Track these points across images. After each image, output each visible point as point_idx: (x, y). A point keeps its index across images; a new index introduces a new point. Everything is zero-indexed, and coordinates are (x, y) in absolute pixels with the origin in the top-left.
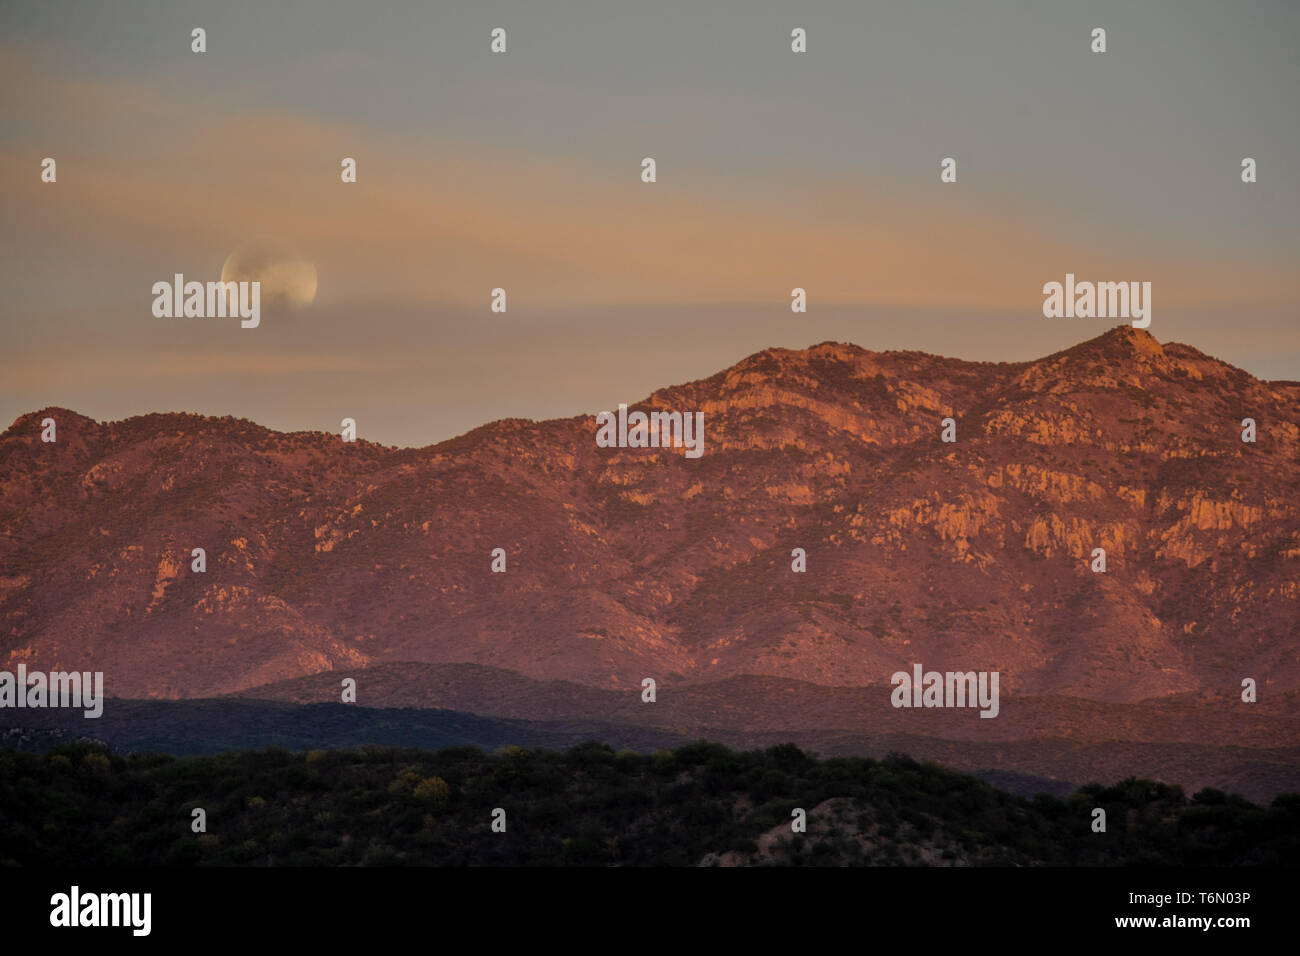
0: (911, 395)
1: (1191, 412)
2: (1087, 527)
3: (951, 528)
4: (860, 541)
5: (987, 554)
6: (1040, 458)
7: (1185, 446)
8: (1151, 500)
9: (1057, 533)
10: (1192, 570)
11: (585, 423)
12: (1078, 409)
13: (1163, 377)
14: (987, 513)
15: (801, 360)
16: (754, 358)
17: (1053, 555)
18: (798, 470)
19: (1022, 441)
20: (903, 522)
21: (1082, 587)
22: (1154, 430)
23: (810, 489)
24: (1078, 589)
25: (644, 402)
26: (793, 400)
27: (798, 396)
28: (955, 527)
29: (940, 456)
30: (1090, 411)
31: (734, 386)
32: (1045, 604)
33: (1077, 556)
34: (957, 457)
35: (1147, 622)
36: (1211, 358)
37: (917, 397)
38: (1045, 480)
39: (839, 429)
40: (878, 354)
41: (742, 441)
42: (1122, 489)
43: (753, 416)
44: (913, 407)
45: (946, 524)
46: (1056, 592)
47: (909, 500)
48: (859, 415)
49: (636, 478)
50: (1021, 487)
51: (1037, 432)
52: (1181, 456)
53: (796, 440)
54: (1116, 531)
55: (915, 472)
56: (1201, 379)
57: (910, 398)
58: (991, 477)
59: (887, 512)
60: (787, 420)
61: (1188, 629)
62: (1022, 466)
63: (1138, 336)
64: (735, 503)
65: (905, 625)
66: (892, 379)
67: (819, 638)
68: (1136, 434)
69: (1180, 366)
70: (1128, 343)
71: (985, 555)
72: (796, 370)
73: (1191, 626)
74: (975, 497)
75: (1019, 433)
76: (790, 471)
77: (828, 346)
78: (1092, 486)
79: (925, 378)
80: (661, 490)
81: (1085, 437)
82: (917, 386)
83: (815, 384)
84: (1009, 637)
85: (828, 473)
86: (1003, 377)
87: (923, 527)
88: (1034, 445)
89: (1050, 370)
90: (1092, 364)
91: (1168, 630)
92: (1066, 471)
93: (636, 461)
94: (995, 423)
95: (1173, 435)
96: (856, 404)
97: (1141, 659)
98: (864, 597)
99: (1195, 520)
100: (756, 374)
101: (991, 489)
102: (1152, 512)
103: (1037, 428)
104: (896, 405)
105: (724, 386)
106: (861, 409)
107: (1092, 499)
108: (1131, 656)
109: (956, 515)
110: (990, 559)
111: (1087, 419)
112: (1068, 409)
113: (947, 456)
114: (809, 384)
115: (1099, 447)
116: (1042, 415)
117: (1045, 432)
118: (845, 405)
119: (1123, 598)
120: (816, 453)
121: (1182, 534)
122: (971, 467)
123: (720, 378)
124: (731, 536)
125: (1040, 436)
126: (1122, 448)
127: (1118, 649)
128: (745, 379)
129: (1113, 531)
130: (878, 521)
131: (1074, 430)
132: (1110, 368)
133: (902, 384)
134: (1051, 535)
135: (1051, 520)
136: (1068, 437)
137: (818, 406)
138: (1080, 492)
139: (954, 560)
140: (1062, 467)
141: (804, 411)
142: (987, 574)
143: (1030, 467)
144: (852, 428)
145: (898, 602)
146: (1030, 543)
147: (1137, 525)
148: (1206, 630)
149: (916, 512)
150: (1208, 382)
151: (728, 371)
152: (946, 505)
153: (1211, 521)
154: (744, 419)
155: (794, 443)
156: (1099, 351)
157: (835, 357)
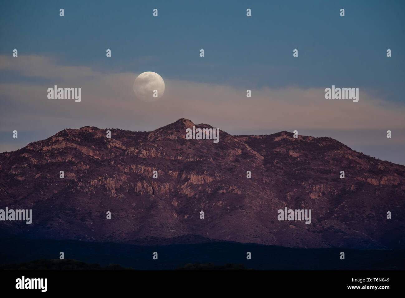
0: (112, 143)
1: (198, 146)
2: (156, 185)
3: (110, 186)
4: (81, 191)
5: (122, 194)
6: (142, 163)
7: (192, 157)
8: (180, 175)
9: (145, 187)
10: (190, 198)
11: (6, 154)
12: (158, 146)
14: (123, 181)
15: (76, 132)
16: (61, 132)
17: (143, 194)
18: (72, 168)
19: (137, 157)
20: (95, 184)
21: (152, 204)
22: (183, 152)
23: (75, 174)
24: (150, 205)
25: (25, 147)
26: (72, 145)
29: (109, 162)
30: (162, 147)
31: (54, 141)
32: (139, 210)
33: (151, 194)
34: (115, 163)
35: (172, 215)
37: (114, 144)
38: (142, 169)
39: (87, 154)
40: (103, 130)
41: (54, 159)
42: (170, 172)
43: (59, 151)
44: (113, 146)
45: (109, 184)
46: (143, 206)
47: (97, 177)
48: (93, 150)
49: (20, 172)
50: (136, 171)
51: (142, 154)
52: (191, 160)
53: (71, 158)
54: (166, 185)
55: (100, 168)
58: (126, 169)
59: (90, 181)
60: (69, 152)
61: (186, 217)
62: (136, 165)
63: (187, 122)
64: (50, 179)
65: (92, 218)
67: (61, 222)
68: (177, 154)
70: (184, 124)
71: (121, 194)
72: (74, 136)
73: (187, 216)
74: (119, 175)
75: (136, 154)
76: (69, 168)
77: (86, 128)
78: (160, 171)
80: (27, 176)
81: (159, 155)
82: (114, 140)
83: (79, 140)
84: (125, 221)
85: (82, 169)
87: (101, 186)
88: (141, 158)
89: (156, 134)
90: (169, 131)
91: (180, 218)
92: (151, 166)
93: (20, 166)
94: (128, 151)
95: (189, 154)
96: (93, 146)
97: (167, 227)
98: (80, 209)
99: (192, 181)
100: (61, 137)
101: (125, 173)
102: (180, 179)
104: (107, 146)
105: (51, 141)
106: (95, 148)
108: (164, 226)
109: (112, 182)
110: (123, 195)
111: (161, 149)
112: (155, 146)
114: (77, 140)
115: (164, 158)
116: (145, 148)
117: (145, 154)
118: (89, 147)
119: (165, 207)
120: (78, 162)
121: (188, 186)
122: (119, 166)
123: (50, 139)
124: (47, 190)
125: (143, 155)
126: (172, 158)
127: (160, 224)
128: (57, 139)
129: (165, 186)
130: (87, 184)
131: (155, 153)
132: (176, 133)
134: (143, 187)
135: (143, 183)
136: (153, 155)
137: (80, 147)
139: (110, 196)
140: (149, 165)
141: (75, 149)
142: (121, 200)
143: (139, 165)
144: (91, 154)
145: (91, 210)
146: (137, 190)
147: (174, 184)
148: (192, 217)
149: (99, 181)
151: (53, 136)
152: (109, 178)
153: (197, 182)
154: (56, 152)
155: (71, 159)
156: (173, 127)
157: (88, 131)
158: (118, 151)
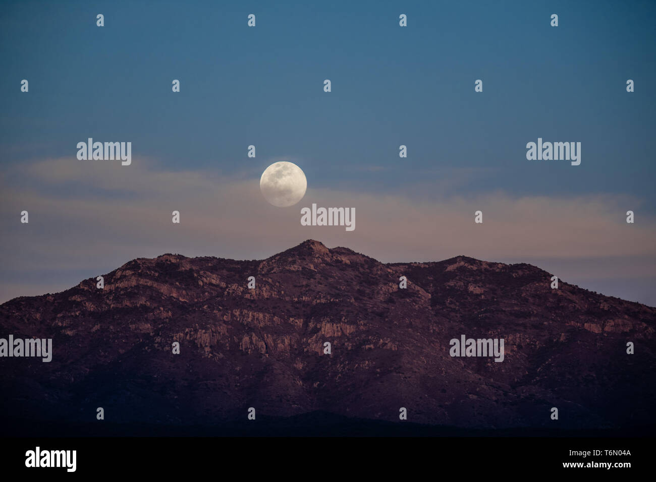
0: (206, 278)
1: (332, 280)
2: (271, 338)
3: (202, 342)
4: (159, 349)
6: (250, 306)
7: (324, 297)
8: (306, 324)
9: (254, 342)
10: (321, 357)
11: (48, 298)
12: (273, 281)
13: (327, 264)
14: (221, 333)
15: (152, 263)
16: (130, 263)
17: (252, 352)
18: (146, 316)
19: (242, 298)
20: (180, 339)
22: (310, 290)
23: (150, 325)
24: (263, 368)
25: (77, 286)
26: (146, 282)
27: (148, 281)
28: (204, 341)
29: (200, 306)
30: (279, 282)
31: (119, 277)
32: (246, 376)
33: (263, 352)
34: (209, 307)
35: (295, 383)
36: (358, 254)
37: (208, 279)
38: (250, 316)
39: (168, 295)
40: (192, 259)
41: (120, 303)
42: (291, 319)
43: (126, 291)
44: (206, 283)
45: (200, 339)
46: (251, 370)
47: (183, 329)
48: (178, 288)
49: (69, 323)
50: (240, 320)
51: (249, 293)
52: (322, 302)
54: (286, 340)
55: (188, 316)
56: (350, 264)
57: (205, 279)
58: (225, 316)
59: (172, 335)
60: (142, 292)
61: (315, 385)
62: (241, 310)
63: (316, 245)
64: (114, 333)
65: (176, 389)
66: (196, 270)
67: (129, 397)
68: (302, 292)
69: (338, 258)
70: (311, 248)
71: (219, 354)
72: (149, 268)
73: (317, 384)
74: (215, 326)
75: (240, 294)
76: (141, 317)
77: (168, 256)
78: (276, 318)
79: (213, 270)
80: (80, 328)
81: (275, 294)
82: (209, 273)
83: (157, 274)
84: (226, 393)
85: (161, 317)
86: (253, 267)
87: (190, 342)
88: (247, 300)
89: (270, 263)
90: (290, 259)
91: (306, 387)
92: (262, 312)
93: (70, 315)
94: (229, 290)
95: (319, 292)
96: (177, 283)
97: (288, 401)
98: (157, 377)
99: (323, 333)
100: (129, 271)
101: (225, 322)
102: (306, 329)
104: (198, 283)
105: (114, 277)
106: (180, 286)
107: (276, 324)
108: (283, 400)
109: (204, 335)
110: (221, 355)
111: (277, 286)
112: (268, 282)
113: (203, 306)
114: (154, 275)
115: (282, 299)
117: (254, 293)
118: (171, 284)
119: (284, 372)
120: (155, 308)
121: (317, 340)
122: (215, 311)
123: (113, 273)
124: (109, 349)
125: (251, 296)
126: (294, 299)
127: (277, 397)
128: (124, 273)
129: (284, 340)
130: (168, 339)
131: (269, 292)
132: (299, 261)
133: (202, 272)
134: (251, 343)
135: (252, 336)
136: (266, 295)
137: (157, 285)
138: (269, 321)
139: (203, 357)
140: (260, 310)
141: (151, 287)
142: (219, 363)
143: (245, 310)
144: (174, 295)
145: (174, 378)
146: (242, 347)
147: (298, 336)
148: (324, 386)
149: (186, 335)
150: (354, 266)
151: (117, 270)
152: (200, 330)
153: (331, 333)
154: (122, 292)
155: (144, 303)
156: (296, 253)
157: (170, 261)
158: (214, 290)
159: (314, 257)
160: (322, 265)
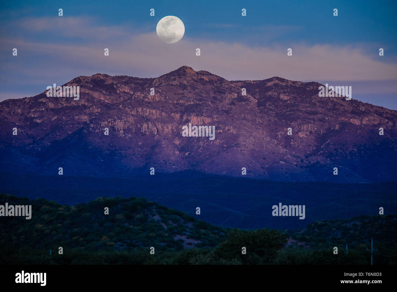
0: (121, 88)
1: (198, 91)
2: (160, 126)
3: (119, 127)
4: (92, 131)
6: (147, 106)
7: (193, 101)
8: (181, 117)
9: (150, 127)
11: (26, 100)
12: (162, 91)
13: (195, 81)
14: (130, 122)
15: (88, 79)
16: (75, 79)
17: (148, 134)
18: (85, 111)
19: (143, 101)
20: (105, 126)
22: (185, 96)
23: (87, 116)
24: (155, 143)
26: (85, 91)
27: (86, 90)
28: (120, 126)
29: (118, 106)
30: (166, 92)
32: (145, 148)
33: (155, 134)
34: (123, 106)
35: (174, 153)
36: (213, 75)
37: (123, 89)
38: (148, 112)
39: (98, 99)
40: (113, 77)
41: (69, 103)
42: (173, 114)
44: (121, 92)
45: (117, 125)
46: (148, 145)
47: (107, 119)
48: (104, 94)
49: (38, 115)
50: (142, 114)
51: (147, 98)
52: (191, 104)
55: (110, 111)
56: (208, 81)
57: (121, 89)
58: (132, 112)
59: (101, 123)
60: (82, 97)
61: (187, 154)
62: (142, 108)
63: (188, 69)
64: (65, 121)
65: (102, 156)
66: (116, 84)
67: (74, 160)
68: (179, 98)
69: (202, 77)
70: (185, 71)
71: (128, 134)
72: (87, 82)
73: (188, 153)
74: (127, 118)
75: (142, 98)
76: (82, 112)
77: (98, 75)
78: (163, 113)
79: (126, 83)
80: (45, 118)
81: (163, 99)
82: (123, 86)
83: (92, 86)
84: (132, 158)
85: (94, 112)
87: (111, 127)
88: (147, 102)
89: (160, 80)
90: (172, 78)
91: (181, 155)
92: (155, 109)
93: (39, 110)
94: (135, 96)
95: (190, 98)
96: (104, 91)
97: (170, 163)
98: (91, 148)
99: (192, 122)
100: (75, 84)
101: (132, 115)
102: (181, 120)
103: (148, 97)
104: (116, 91)
107: (163, 117)
108: (167, 163)
109: (120, 123)
110: (130, 135)
111: (164, 94)
112: (159, 91)
113: (120, 106)
115: (167, 102)
117: (150, 98)
118: (100, 92)
119: (168, 146)
120: (90, 106)
121: (188, 126)
122: (126, 109)
124: (62, 131)
126: (174, 102)
127: (164, 161)
128: (72, 85)
129: (168, 126)
130: (98, 125)
131: (159, 97)
132: (178, 79)
133: (119, 85)
134: (148, 128)
135: (148, 124)
136: (157, 99)
137: (92, 93)
138: (159, 115)
139: (119, 136)
140: (154, 108)
141: (88, 94)
142: (129, 140)
143: (144, 108)
144: (102, 99)
145: (101, 149)
146: (142, 131)
147: (177, 124)
148: (192, 154)
149: (109, 123)
150: (211, 82)
151: (68, 83)
152: (117, 120)
153: (196, 123)
155: (84, 103)
156: (176, 74)
157: (100, 78)
158: (126, 96)
159: (187, 77)
160: (191, 81)
